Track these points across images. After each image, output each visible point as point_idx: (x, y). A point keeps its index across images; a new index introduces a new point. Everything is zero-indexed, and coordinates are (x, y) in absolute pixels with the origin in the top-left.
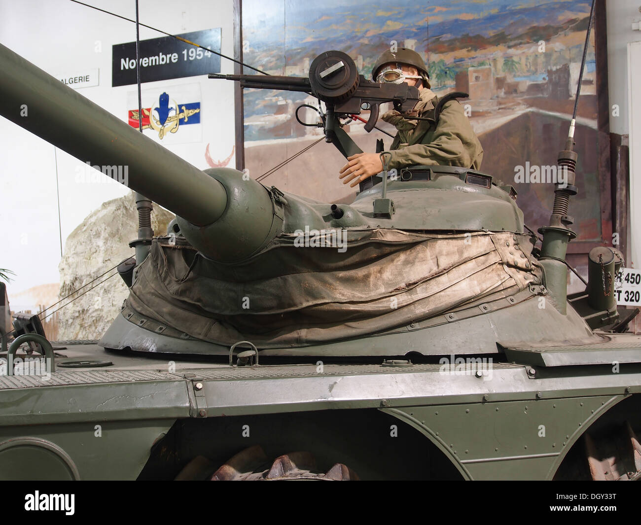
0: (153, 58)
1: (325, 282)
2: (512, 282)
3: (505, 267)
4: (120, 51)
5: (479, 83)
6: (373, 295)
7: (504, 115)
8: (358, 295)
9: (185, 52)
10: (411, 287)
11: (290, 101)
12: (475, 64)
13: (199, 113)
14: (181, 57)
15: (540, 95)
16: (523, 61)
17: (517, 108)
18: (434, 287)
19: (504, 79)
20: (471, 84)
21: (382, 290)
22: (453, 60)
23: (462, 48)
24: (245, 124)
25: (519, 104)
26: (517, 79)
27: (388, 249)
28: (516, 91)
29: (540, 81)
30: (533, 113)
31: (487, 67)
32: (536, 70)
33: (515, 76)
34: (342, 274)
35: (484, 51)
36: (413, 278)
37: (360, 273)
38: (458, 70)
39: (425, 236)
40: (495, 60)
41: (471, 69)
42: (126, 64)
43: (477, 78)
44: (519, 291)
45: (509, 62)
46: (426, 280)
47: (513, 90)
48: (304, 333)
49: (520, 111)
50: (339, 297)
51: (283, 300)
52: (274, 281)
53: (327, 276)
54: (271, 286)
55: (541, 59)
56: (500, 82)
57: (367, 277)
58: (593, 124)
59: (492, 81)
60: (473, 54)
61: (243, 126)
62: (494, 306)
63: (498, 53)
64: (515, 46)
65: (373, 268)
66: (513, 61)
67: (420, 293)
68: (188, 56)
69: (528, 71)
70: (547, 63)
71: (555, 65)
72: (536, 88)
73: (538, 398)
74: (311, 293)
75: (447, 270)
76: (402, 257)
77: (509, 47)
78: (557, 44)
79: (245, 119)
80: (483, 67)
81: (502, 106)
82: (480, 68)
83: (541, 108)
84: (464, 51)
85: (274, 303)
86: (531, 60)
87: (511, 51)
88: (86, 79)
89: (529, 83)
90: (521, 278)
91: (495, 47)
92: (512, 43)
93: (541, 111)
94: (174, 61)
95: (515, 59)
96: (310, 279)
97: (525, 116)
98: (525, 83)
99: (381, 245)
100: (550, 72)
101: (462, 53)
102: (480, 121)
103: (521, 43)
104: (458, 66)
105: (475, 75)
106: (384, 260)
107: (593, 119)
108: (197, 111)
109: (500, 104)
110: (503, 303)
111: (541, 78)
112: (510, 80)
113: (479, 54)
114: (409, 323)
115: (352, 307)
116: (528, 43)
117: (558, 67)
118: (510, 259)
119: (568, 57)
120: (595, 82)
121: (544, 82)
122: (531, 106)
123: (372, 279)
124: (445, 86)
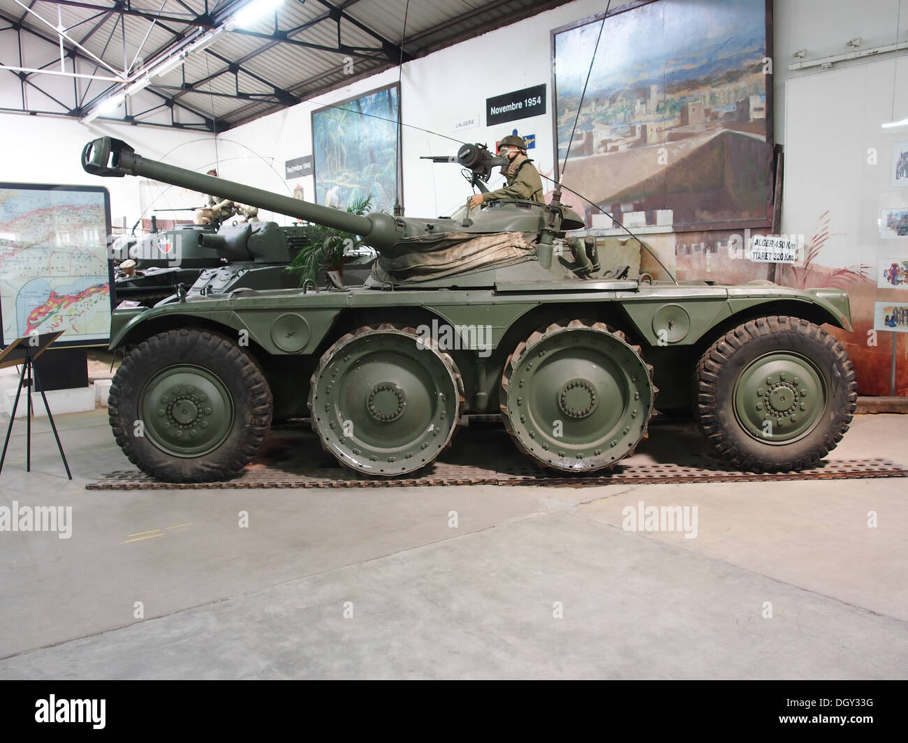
0: (508, 106)
1: (423, 257)
2: (515, 255)
3: (514, 248)
4: (491, 103)
5: (695, 113)
6: (446, 262)
7: (709, 135)
8: (439, 262)
9: (526, 101)
10: (463, 258)
11: (584, 132)
12: (692, 100)
13: (534, 142)
14: (524, 104)
15: (732, 120)
16: (722, 96)
17: (717, 129)
18: (473, 258)
19: (710, 109)
20: (690, 114)
21: (451, 260)
22: (679, 98)
23: (684, 89)
24: (559, 148)
25: (718, 127)
26: (717, 110)
27: (455, 242)
28: (716, 118)
29: (732, 110)
30: (727, 132)
31: (700, 101)
32: (729, 102)
33: (716, 107)
34: (432, 253)
35: (698, 91)
36: (465, 254)
37: (441, 253)
38: (682, 105)
39: (476, 235)
40: (704, 97)
41: (690, 103)
42: (494, 111)
43: (693, 110)
44: (517, 259)
45: (713, 97)
46: (470, 255)
47: (715, 117)
48: (414, 278)
49: (719, 131)
50: (429, 263)
51: (405, 265)
52: (401, 257)
53: (425, 255)
54: (400, 259)
55: (733, 95)
56: (707, 112)
57: (445, 254)
58: (763, 138)
59: (702, 111)
60: (691, 93)
61: (558, 149)
62: (499, 266)
63: (706, 91)
64: (717, 86)
65: (448, 251)
66: (715, 97)
67: (466, 260)
68: (528, 104)
69: (725, 103)
70: (736, 97)
71: (741, 98)
72: (729, 114)
73: (494, 304)
74: (416, 262)
75: (482, 250)
76: (464, 245)
77: (713, 87)
78: (742, 83)
79: (559, 145)
80: (697, 102)
81: (709, 128)
82: (695, 103)
83: (733, 129)
84: (686, 91)
85: (401, 266)
86: (726, 94)
87: (715, 90)
88: (472, 122)
89: (725, 111)
90: (520, 253)
91: (704, 88)
92: (714, 84)
93: (732, 131)
94: (520, 108)
95: (717, 95)
96: (416, 256)
97: (722, 135)
98: (723, 112)
99: (450, 240)
100: (737, 103)
101: (684, 93)
102: (695, 140)
103: (720, 84)
104: (681, 102)
105: (692, 107)
106: (454, 247)
107: (763, 135)
108: (533, 140)
109: (707, 127)
110: (506, 264)
111: (732, 108)
112: (713, 110)
113: (695, 93)
114: (456, 273)
115: (433, 267)
116: (724, 83)
117: (743, 99)
118: (517, 244)
119: (748, 92)
120: (765, 109)
121: (733, 110)
122: (725, 128)
123: (447, 255)
124: (674, 116)
